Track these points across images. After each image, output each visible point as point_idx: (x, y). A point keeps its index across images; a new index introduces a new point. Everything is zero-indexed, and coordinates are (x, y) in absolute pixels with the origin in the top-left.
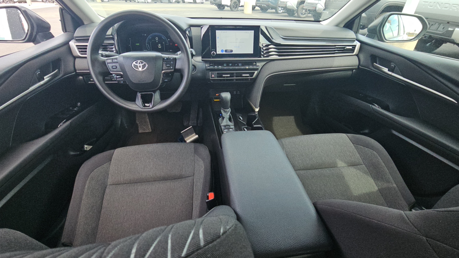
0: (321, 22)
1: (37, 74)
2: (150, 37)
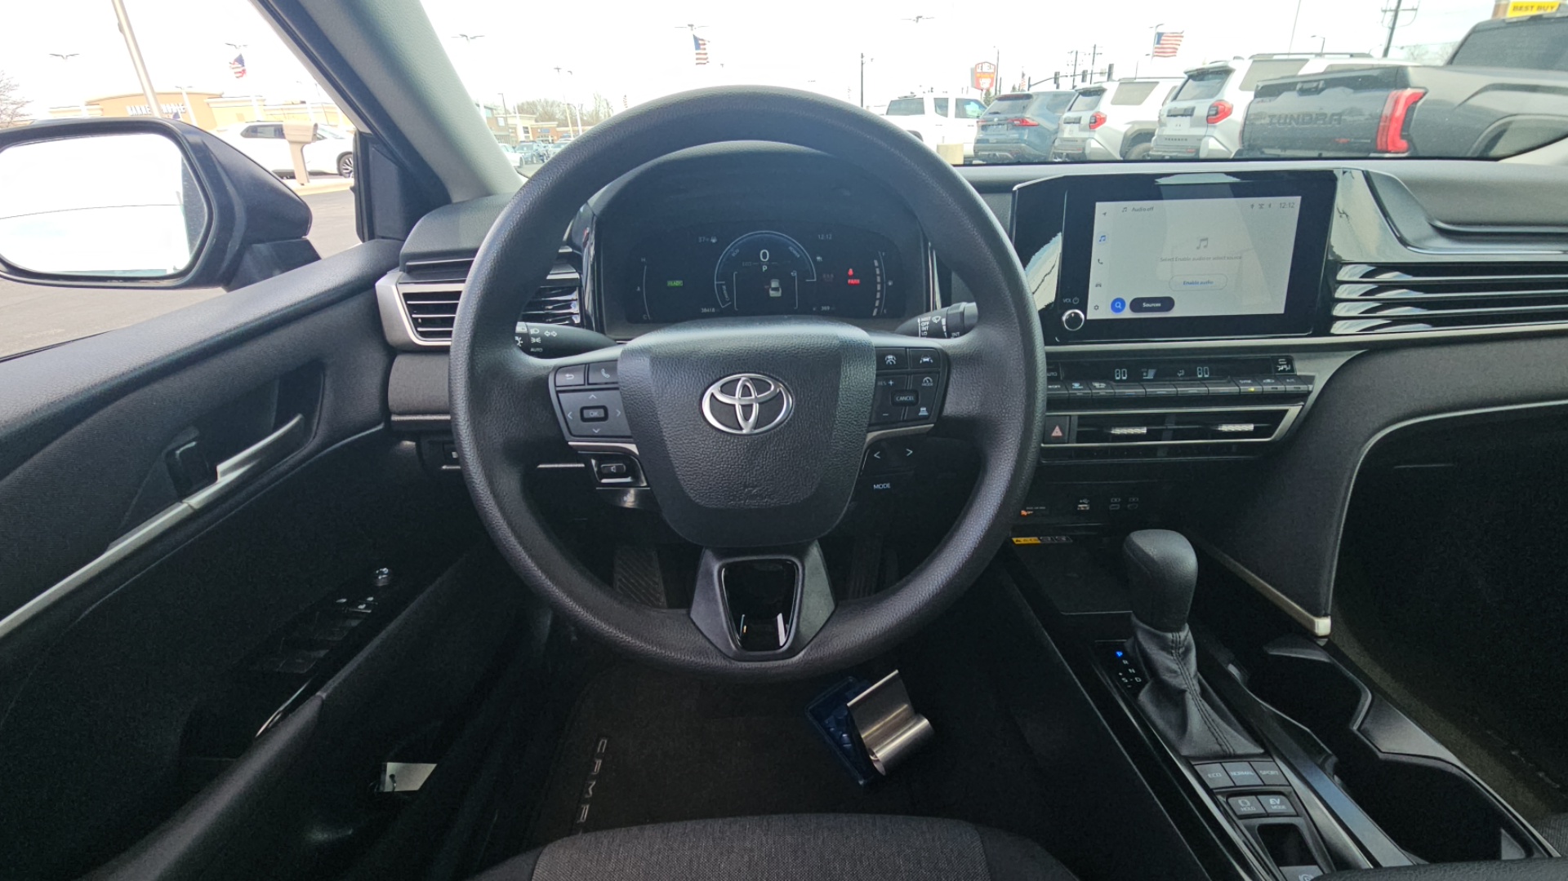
1: (178, 452)
2: (731, 249)
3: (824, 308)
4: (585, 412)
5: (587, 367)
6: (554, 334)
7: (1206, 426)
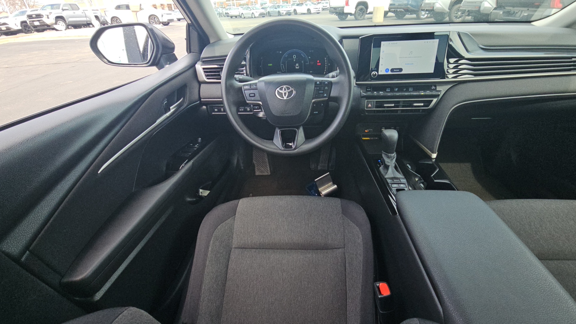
0: (532, 23)
1: (164, 103)
2: (286, 55)
3: (311, 72)
4: (250, 95)
5: (250, 85)
6: (242, 78)
7: (410, 104)
